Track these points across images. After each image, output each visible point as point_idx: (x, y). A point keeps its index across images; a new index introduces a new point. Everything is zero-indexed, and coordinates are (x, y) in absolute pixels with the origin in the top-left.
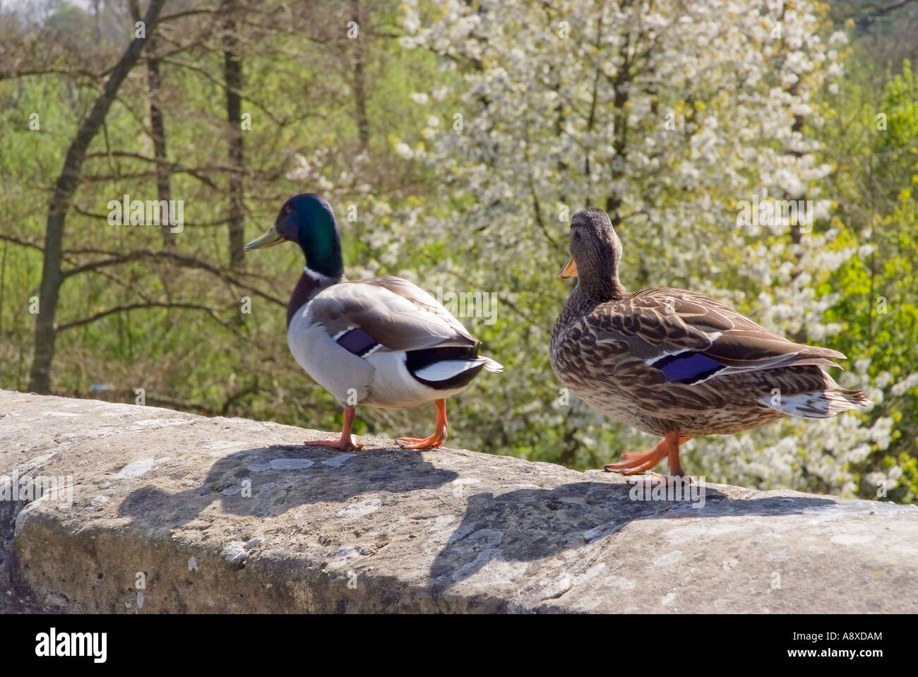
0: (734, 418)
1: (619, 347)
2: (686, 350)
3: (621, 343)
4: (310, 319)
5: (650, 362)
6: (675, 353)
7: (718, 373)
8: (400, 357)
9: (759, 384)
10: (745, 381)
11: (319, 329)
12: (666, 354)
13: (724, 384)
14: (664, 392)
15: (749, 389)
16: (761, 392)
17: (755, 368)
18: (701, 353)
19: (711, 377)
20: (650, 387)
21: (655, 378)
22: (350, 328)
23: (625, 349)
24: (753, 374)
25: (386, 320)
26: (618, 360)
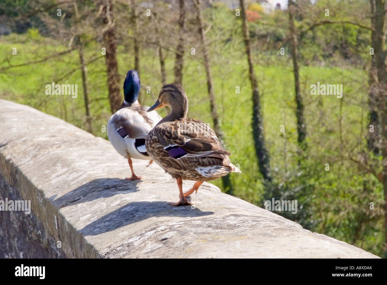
0: (192, 176)
1: (157, 140)
2: (176, 145)
3: (158, 139)
4: (112, 121)
5: (165, 148)
6: (173, 146)
7: (185, 156)
8: (133, 141)
9: (196, 162)
10: (193, 160)
11: (113, 125)
12: (170, 146)
13: (186, 161)
14: (168, 161)
15: (193, 164)
16: (197, 166)
17: (197, 155)
18: (181, 147)
19: (182, 157)
20: (164, 158)
21: (166, 155)
22: (121, 128)
23: (159, 142)
24: (196, 158)
25: (131, 125)
26: (156, 145)
